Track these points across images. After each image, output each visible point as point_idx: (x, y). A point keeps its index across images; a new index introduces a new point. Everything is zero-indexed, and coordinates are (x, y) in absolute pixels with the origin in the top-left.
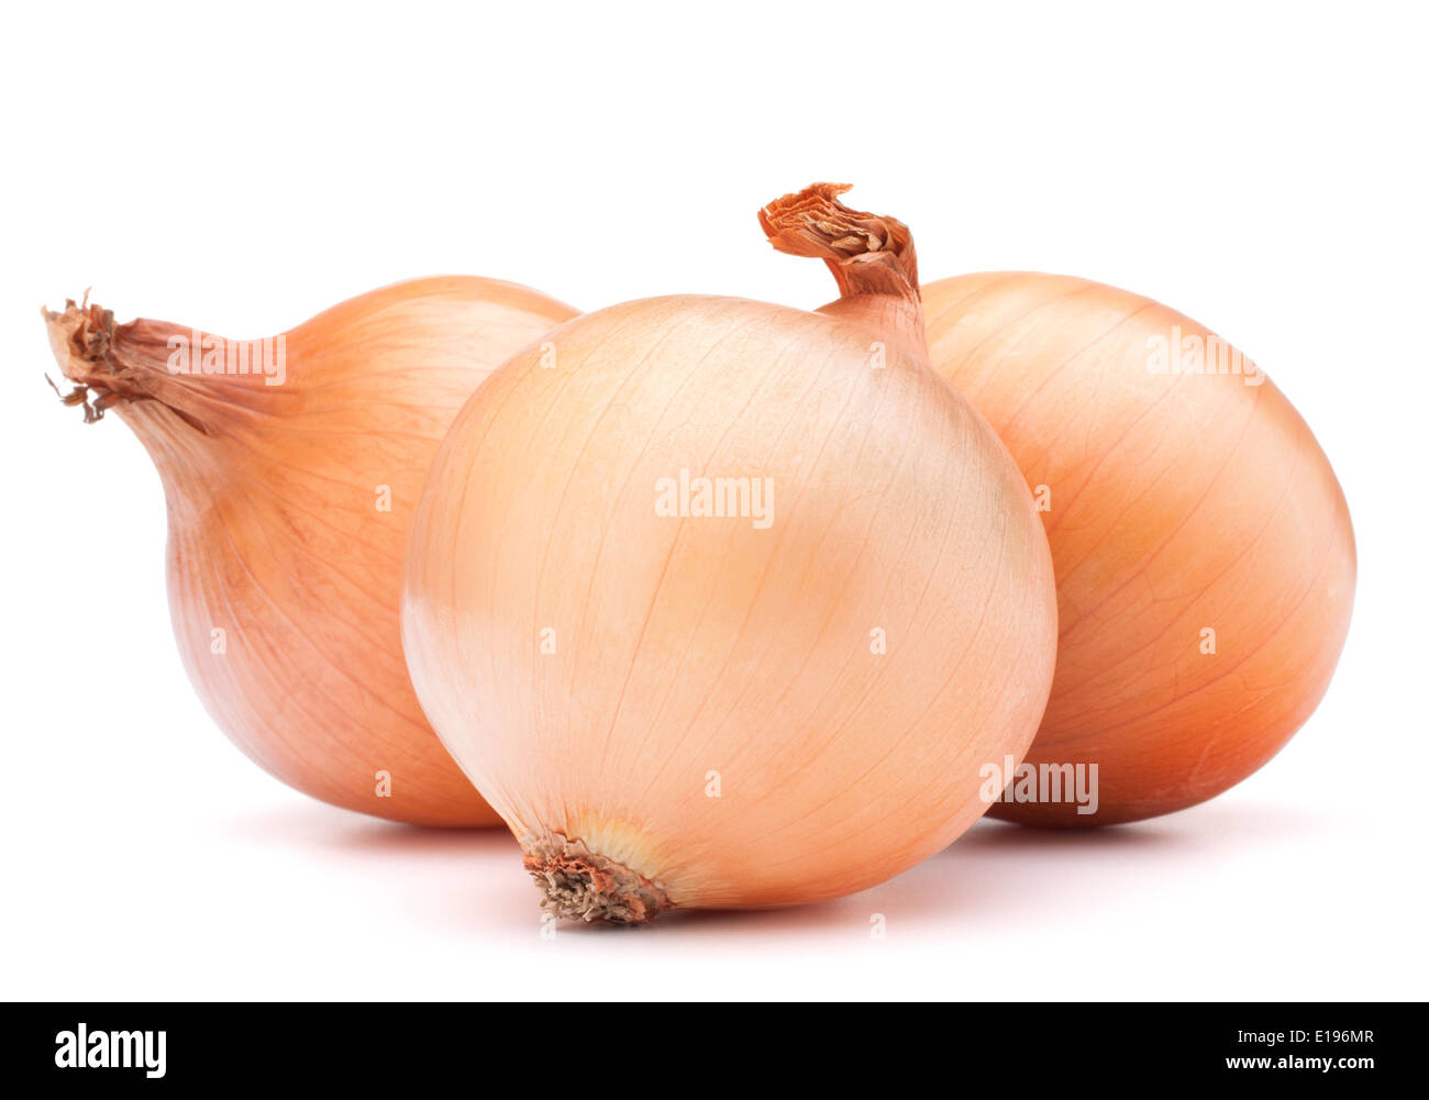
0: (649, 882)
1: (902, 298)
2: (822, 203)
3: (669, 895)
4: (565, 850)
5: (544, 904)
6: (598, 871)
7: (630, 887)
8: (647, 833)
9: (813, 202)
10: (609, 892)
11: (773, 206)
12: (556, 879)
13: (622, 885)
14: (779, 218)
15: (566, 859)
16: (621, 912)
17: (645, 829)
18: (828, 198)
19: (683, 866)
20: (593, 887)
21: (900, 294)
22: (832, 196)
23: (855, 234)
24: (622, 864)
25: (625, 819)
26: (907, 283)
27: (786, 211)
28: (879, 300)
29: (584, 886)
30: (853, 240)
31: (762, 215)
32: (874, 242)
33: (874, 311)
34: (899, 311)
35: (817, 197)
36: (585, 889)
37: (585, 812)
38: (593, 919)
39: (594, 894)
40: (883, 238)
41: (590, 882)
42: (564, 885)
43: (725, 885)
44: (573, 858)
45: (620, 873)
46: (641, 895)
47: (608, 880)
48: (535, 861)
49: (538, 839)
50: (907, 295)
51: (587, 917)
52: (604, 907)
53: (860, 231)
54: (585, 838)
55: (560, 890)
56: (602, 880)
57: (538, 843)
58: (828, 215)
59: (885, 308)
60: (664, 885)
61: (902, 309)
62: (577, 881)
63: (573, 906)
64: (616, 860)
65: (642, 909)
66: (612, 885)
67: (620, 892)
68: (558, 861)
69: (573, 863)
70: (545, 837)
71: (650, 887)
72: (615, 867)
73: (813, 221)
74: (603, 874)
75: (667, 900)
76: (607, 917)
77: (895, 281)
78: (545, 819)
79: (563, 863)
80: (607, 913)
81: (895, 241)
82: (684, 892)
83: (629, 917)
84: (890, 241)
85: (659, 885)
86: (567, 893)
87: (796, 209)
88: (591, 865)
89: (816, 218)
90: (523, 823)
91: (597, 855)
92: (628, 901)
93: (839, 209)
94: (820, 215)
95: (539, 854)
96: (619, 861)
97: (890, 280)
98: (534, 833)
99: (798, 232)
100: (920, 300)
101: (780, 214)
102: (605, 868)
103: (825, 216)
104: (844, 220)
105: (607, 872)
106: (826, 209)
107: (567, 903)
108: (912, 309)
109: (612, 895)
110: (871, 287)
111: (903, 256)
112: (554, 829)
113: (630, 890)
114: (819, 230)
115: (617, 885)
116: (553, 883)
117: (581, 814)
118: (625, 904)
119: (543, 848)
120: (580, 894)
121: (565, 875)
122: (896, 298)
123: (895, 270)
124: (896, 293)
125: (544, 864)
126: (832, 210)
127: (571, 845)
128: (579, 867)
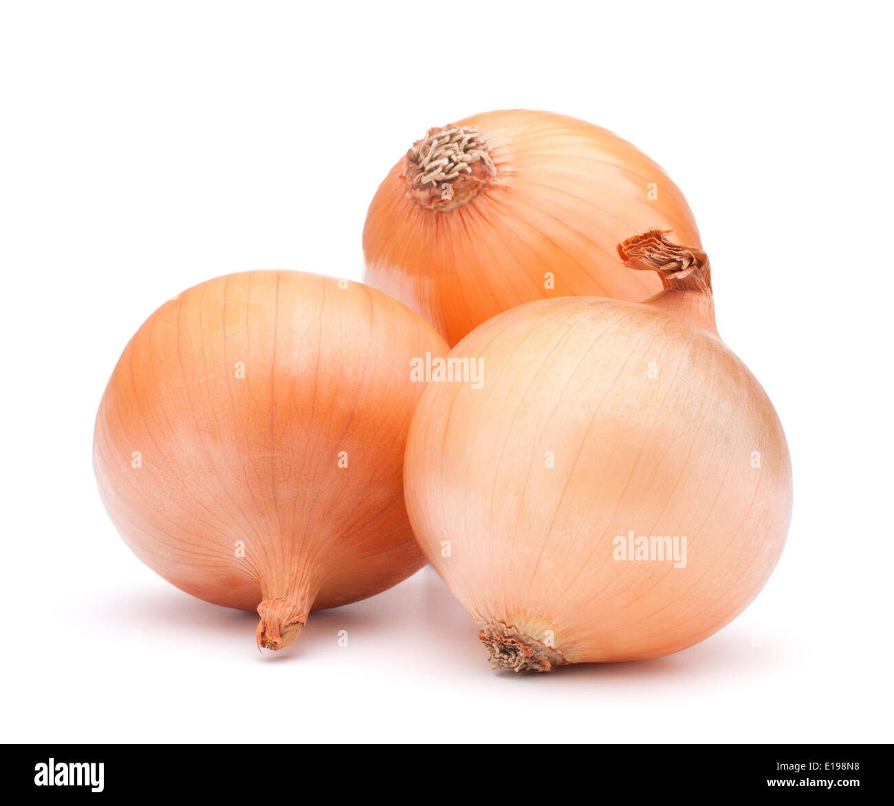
0: (554, 650)
1: (702, 293)
2: (656, 242)
3: (564, 657)
4: (505, 632)
5: (490, 659)
6: (524, 645)
7: (542, 653)
8: (554, 625)
9: (650, 241)
10: (530, 656)
11: (627, 243)
12: (499, 648)
13: (537, 651)
14: (630, 250)
15: (506, 637)
16: (537, 667)
17: (554, 623)
18: (659, 238)
19: (574, 643)
20: (521, 654)
21: (701, 290)
22: (662, 236)
23: (674, 260)
24: (539, 641)
25: (541, 616)
26: (705, 284)
27: (633, 246)
28: (688, 295)
29: (516, 653)
30: (673, 265)
31: (620, 248)
32: (686, 263)
33: (686, 303)
34: (700, 302)
35: (652, 238)
36: (517, 655)
37: (519, 612)
38: (520, 671)
39: (522, 658)
40: (691, 259)
41: (519, 651)
42: (504, 651)
43: (598, 652)
44: (510, 637)
45: (537, 645)
46: (549, 657)
47: (530, 650)
48: (486, 635)
49: (488, 624)
50: (705, 290)
51: (517, 670)
52: (525, 663)
53: (677, 258)
54: (517, 626)
55: (501, 655)
56: (526, 649)
57: (488, 627)
58: (659, 250)
59: (692, 301)
60: (563, 652)
61: (702, 301)
62: (511, 649)
63: (509, 664)
64: (535, 638)
65: (549, 665)
66: (532, 652)
67: (536, 656)
68: (501, 638)
69: (510, 640)
70: (493, 623)
71: (554, 653)
72: (535, 643)
73: (649, 253)
74: (527, 647)
75: (564, 660)
76: (528, 669)
77: (697, 282)
78: (493, 614)
79: (504, 640)
80: (528, 667)
81: (697, 259)
82: (573, 656)
83: (541, 669)
84: (695, 260)
85: (559, 652)
86: (505, 656)
87: (640, 245)
88: (521, 641)
89: (651, 251)
90: (479, 614)
91: (524, 635)
92: (541, 661)
93: (666, 244)
94: (654, 249)
95: (489, 632)
96: (536, 639)
97: (695, 282)
98: (486, 620)
99: (640, 260)
100: (712, 293)
101: (630, 248)
102: (529, 643)
103: (657, 251)
104: (668, 253)
105: (529, 645)
106: (658, 246)
107: (505, 661)
108: (708, 300)
109: (531, 658)
110: (682, 285)
111: (703, 268)
112: (499, 620)
113: (542, 655)
114: (652, 259)
115: (535, 652)
116: (497, 650)
117: (516, 613)
118: (539, 662)
119: (491, 630)
120: (513, 657)
121: (504, 646)
122: (698, 293)
123: (697, 275)
124: (699, 291)
125: (491, 638)
126: (661, 247)
127: (509, 629)
128: (513, 642)
